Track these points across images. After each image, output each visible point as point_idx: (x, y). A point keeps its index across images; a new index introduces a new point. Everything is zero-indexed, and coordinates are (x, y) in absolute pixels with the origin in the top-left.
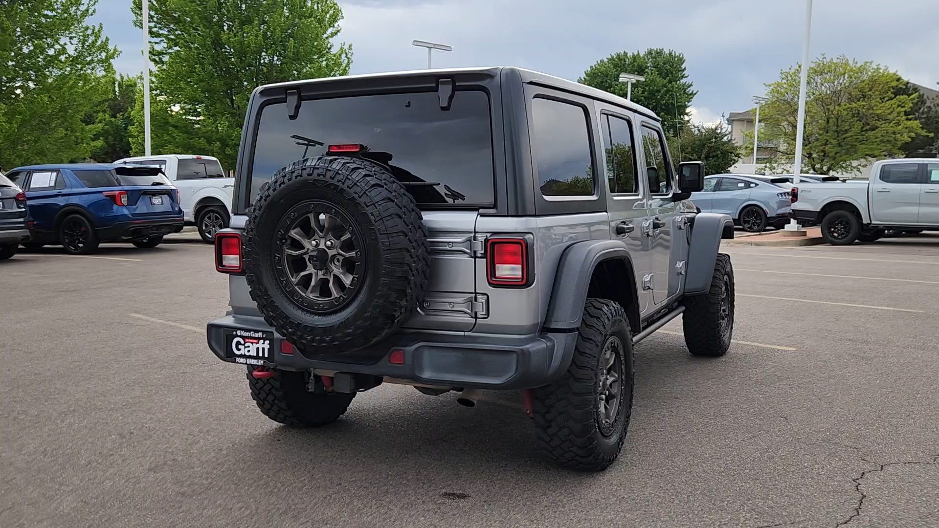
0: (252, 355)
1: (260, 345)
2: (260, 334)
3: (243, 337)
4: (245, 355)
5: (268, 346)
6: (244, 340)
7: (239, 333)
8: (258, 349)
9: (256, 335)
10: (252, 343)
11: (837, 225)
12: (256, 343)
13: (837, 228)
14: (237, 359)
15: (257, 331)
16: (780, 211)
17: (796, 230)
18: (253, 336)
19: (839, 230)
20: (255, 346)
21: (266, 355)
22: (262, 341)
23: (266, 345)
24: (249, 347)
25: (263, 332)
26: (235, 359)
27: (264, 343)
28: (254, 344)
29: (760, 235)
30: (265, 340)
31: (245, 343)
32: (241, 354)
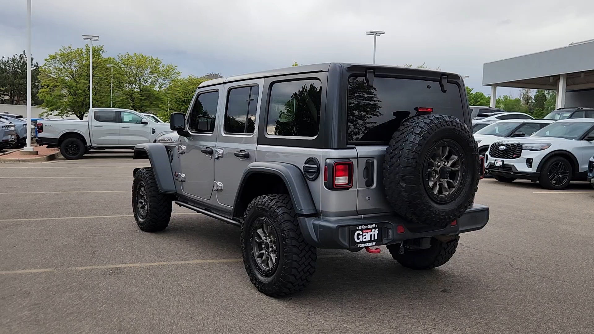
0: (367, 240)
1: (373, 233)
2: (374, 225)
3: (362, 230)
4: (363, 241)
5: (377, 232)
6: (362, 232)
7: (360, 227)
8: (371, 235)
9: (371, 226)
10: (367, 233)
11: (71, 147)
12: (370, 232)
13: (71, 149)
14: (359, 245)
15: (372, 224)
16: (5, 138)
17: (32, 150)
18: (370, 227)
19: (72, 150)
20: (369, 234)
21: (376, 238)
22: (374, 230)
23: (376, 232)
24: (365, 235)
25: (376, 224)
26: (358, 246)
27: (375, 231)
28: (369, 233)
29: (4, 154)
30: (375, 228)
31: (363, 233)
32: (361, 242)
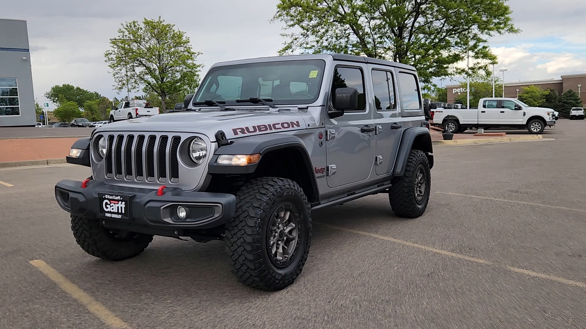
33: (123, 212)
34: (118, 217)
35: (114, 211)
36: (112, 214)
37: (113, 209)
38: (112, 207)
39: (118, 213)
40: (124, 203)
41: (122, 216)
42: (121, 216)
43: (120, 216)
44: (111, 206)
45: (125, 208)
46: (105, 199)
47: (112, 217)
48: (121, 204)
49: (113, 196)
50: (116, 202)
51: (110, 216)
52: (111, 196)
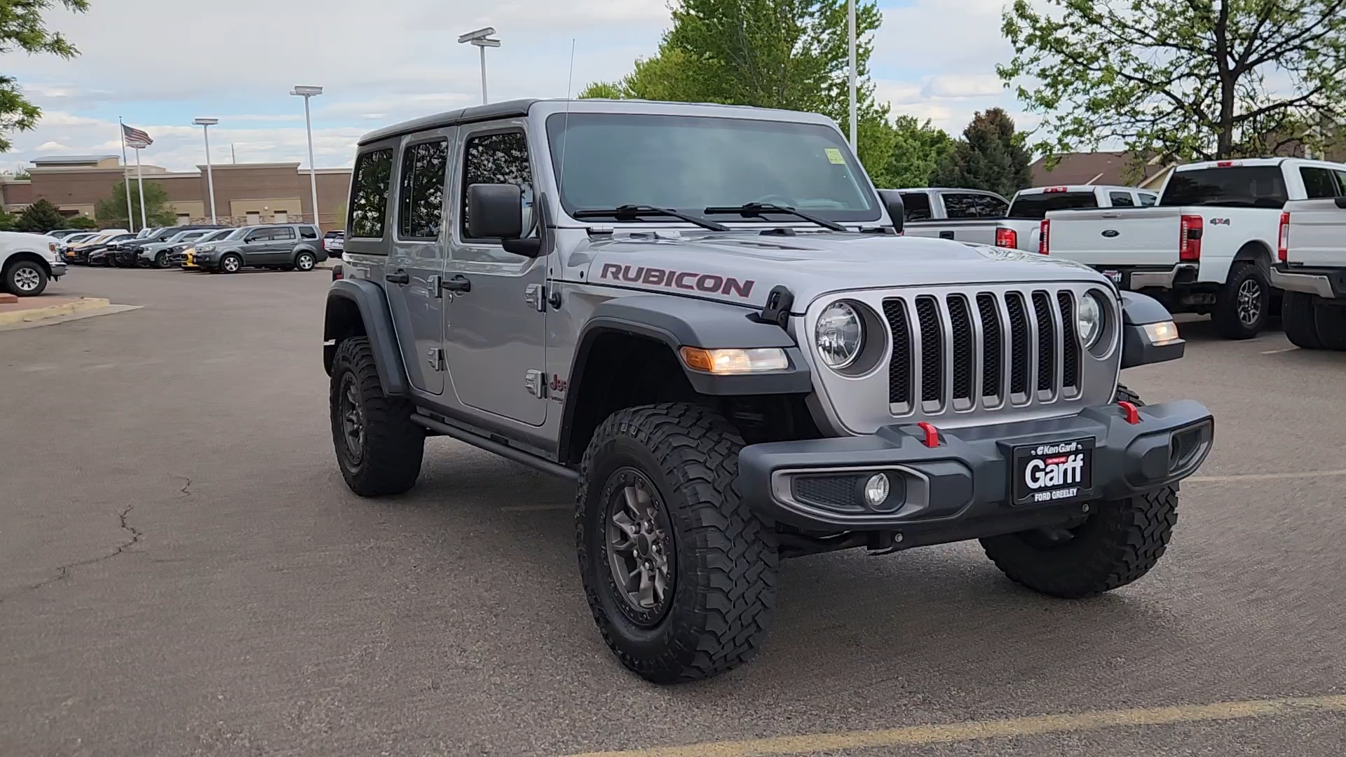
33: (1078, 479)
34: (1068, 496)
35: (1055, 482)
36: (1054, 492)
37: (1051, 479)
38: (1049, 476)
39: (1065, 485)
40: (1081, 456)
41: (1078, 490)
42: (1075, 490)
43: (1073, 492)
44: (1046, 473)
45: (1081, 467)
46: (1037, 457)
47: (1054, 498)
48: (1074, 460)
49: (1058, 446)
50: (1063, 459)
51: (1048, 498)
52: (1053, 446)
